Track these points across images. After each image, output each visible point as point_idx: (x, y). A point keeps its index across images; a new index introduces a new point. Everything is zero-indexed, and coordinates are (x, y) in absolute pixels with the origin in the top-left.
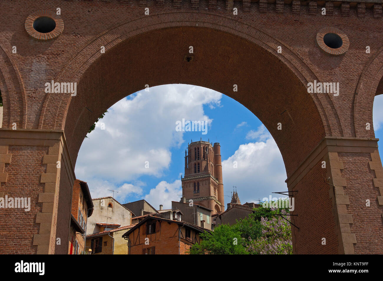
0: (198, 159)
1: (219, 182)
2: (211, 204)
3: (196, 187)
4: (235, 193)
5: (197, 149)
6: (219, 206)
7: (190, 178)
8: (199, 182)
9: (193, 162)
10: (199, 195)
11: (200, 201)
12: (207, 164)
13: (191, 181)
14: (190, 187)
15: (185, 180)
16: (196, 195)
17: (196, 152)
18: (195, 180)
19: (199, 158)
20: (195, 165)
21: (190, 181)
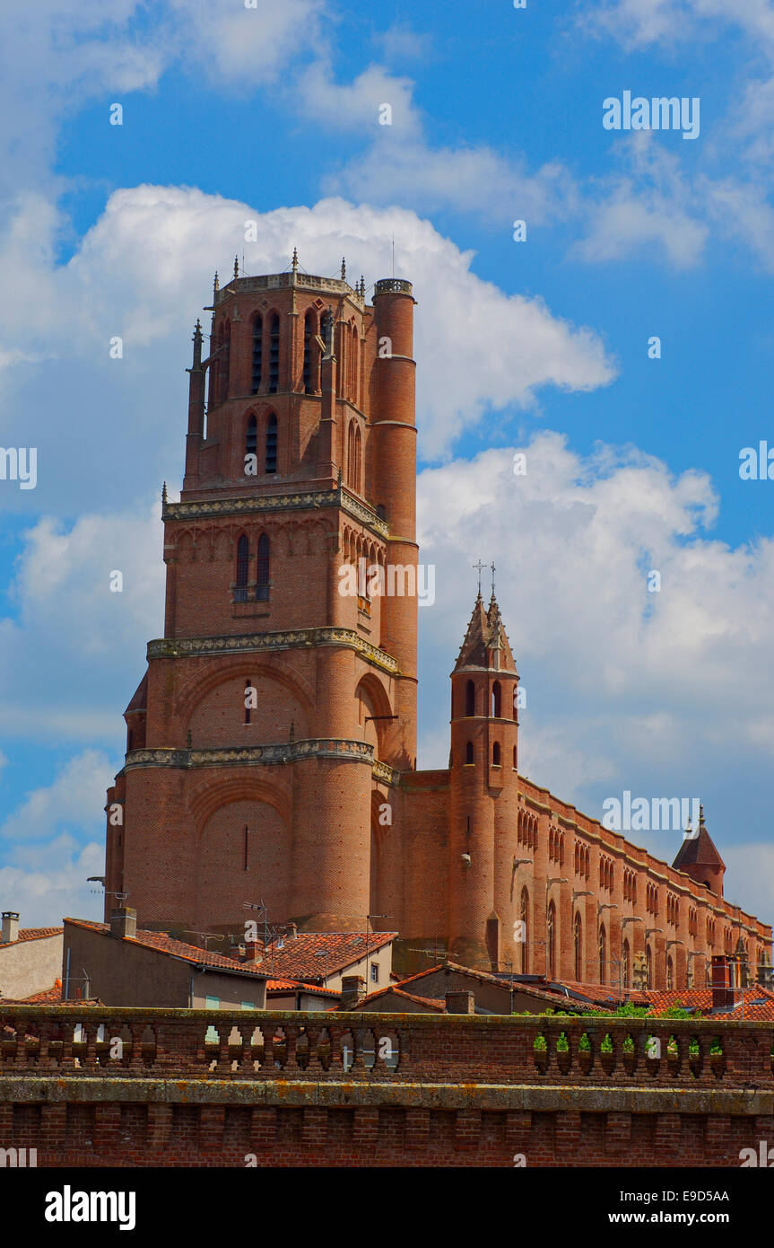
0: (273, 390)
1: (393, 531)
2: (332, 677)
3: (253, 565)
4: (486, 608)
5: (266, 326)
6: (386, 681)
7: (216, 507)
8: (272, 538)
9: (239, 407)
10: (267, 616)
11: (272, 655)
12: (326, 426)
13: (223, 523)
14: (212, 559)
15: (184, 518)
16: (251, 613)
17: (258, 342)
18: (245, 521)
19: (275, 378)
20: (252, 421)
21: (213, 523)
